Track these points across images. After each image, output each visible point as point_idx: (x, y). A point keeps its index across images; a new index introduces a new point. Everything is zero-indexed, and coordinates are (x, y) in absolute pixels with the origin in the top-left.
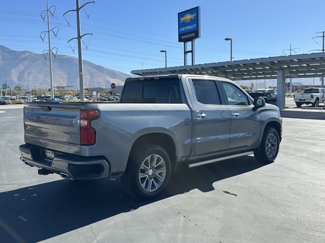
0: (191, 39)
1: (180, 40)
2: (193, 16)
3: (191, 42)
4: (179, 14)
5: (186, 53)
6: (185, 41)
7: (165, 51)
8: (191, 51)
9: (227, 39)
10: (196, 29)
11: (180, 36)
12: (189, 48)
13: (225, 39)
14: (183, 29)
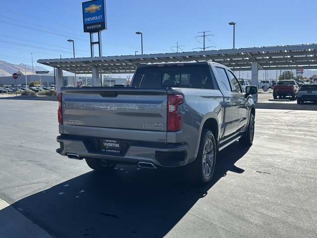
0: (97, 30)
1: (86, 30)
2: (99, 7)
3: (97, 33)
4: (83, 3)
5: (92, 44)
6: (91, 31)
7: (73, 41)
8: (98, 43)
9: (138, 33)
10: (103, 20)
11: (85, 26)
12: (95, 39)
13: (136, 33)
14: (88, 19)
